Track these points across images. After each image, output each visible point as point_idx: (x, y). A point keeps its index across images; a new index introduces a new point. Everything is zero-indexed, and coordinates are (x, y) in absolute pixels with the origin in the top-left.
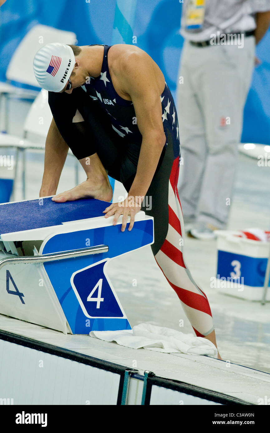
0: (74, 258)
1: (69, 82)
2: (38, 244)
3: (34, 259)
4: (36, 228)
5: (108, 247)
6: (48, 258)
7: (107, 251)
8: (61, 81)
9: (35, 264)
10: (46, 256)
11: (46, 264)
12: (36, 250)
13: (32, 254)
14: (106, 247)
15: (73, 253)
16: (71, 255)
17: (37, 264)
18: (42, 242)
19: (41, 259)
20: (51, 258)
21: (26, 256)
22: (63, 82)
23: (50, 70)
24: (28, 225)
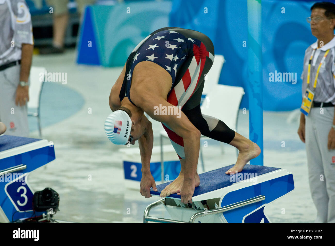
0: (242, 207)
1: (131, 136)
2: (217, 200)
3: (216, 211)
4: (214, 190)
5: (264, 197)
6: (225, 209)
7: (264, 199)
8: (125, 137)
9: (217, 214)
10: (223, 208)
11: (224, 213)
12: (217, 205)
13: (214, 208)
14: (263, 196)
15: (242, 204)
16: (241, 205)
17: (219, 214)
18: (219, 199)
19: (221, 210)
20: (227, 209)
21: (210, 209)
22: (126, 137)
23: (116, 130)
24: (209, 189)
